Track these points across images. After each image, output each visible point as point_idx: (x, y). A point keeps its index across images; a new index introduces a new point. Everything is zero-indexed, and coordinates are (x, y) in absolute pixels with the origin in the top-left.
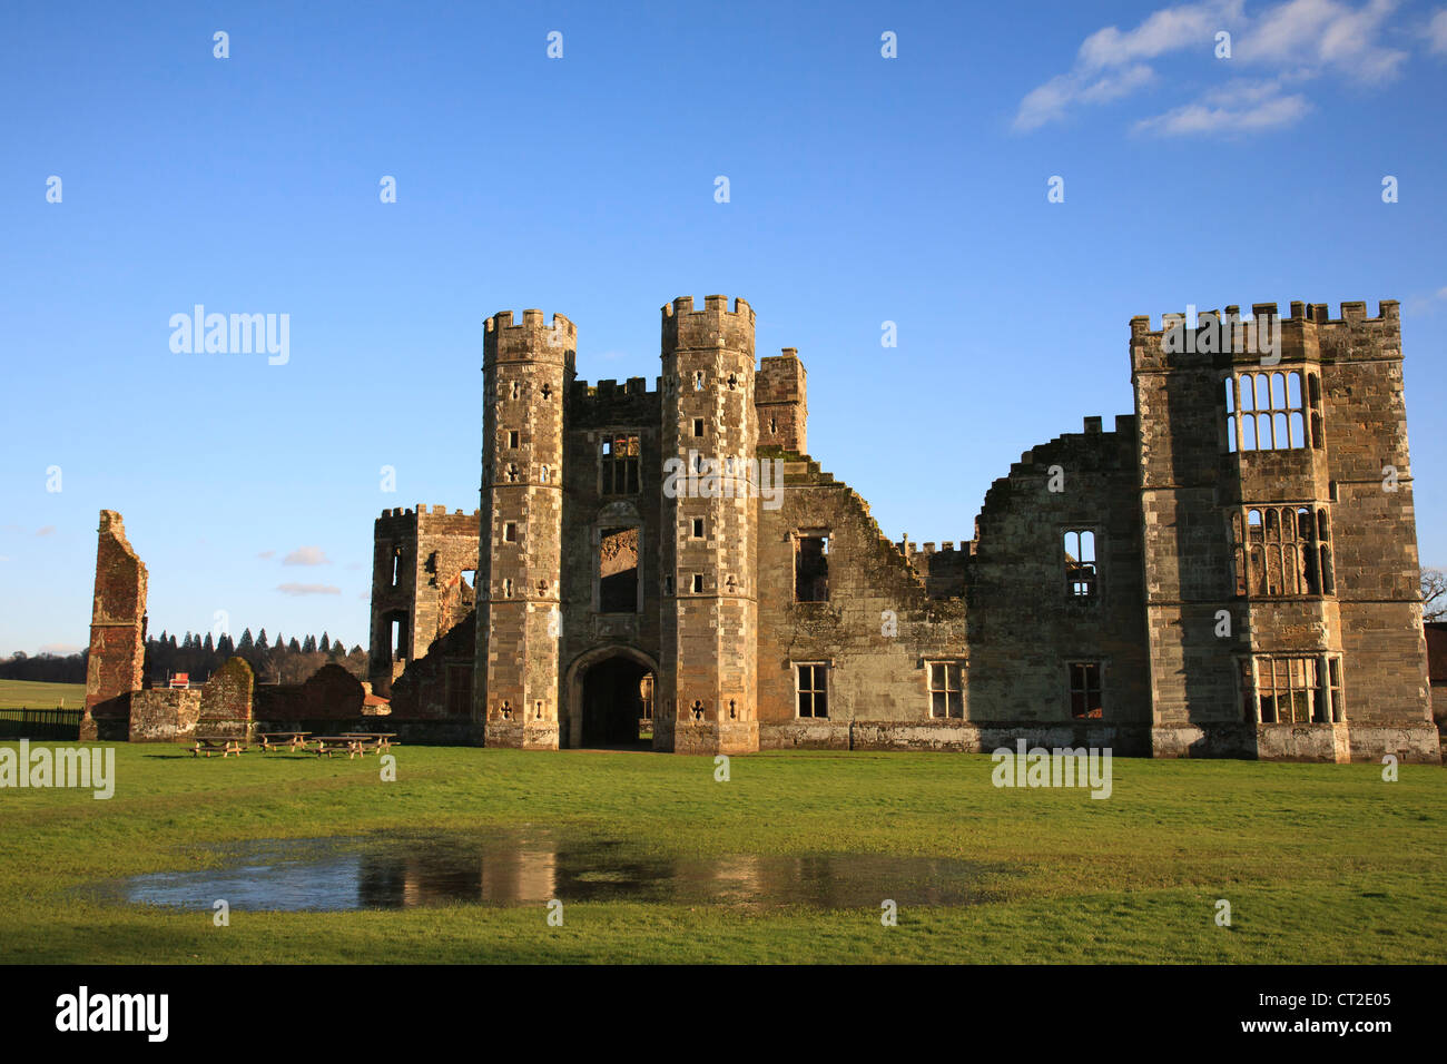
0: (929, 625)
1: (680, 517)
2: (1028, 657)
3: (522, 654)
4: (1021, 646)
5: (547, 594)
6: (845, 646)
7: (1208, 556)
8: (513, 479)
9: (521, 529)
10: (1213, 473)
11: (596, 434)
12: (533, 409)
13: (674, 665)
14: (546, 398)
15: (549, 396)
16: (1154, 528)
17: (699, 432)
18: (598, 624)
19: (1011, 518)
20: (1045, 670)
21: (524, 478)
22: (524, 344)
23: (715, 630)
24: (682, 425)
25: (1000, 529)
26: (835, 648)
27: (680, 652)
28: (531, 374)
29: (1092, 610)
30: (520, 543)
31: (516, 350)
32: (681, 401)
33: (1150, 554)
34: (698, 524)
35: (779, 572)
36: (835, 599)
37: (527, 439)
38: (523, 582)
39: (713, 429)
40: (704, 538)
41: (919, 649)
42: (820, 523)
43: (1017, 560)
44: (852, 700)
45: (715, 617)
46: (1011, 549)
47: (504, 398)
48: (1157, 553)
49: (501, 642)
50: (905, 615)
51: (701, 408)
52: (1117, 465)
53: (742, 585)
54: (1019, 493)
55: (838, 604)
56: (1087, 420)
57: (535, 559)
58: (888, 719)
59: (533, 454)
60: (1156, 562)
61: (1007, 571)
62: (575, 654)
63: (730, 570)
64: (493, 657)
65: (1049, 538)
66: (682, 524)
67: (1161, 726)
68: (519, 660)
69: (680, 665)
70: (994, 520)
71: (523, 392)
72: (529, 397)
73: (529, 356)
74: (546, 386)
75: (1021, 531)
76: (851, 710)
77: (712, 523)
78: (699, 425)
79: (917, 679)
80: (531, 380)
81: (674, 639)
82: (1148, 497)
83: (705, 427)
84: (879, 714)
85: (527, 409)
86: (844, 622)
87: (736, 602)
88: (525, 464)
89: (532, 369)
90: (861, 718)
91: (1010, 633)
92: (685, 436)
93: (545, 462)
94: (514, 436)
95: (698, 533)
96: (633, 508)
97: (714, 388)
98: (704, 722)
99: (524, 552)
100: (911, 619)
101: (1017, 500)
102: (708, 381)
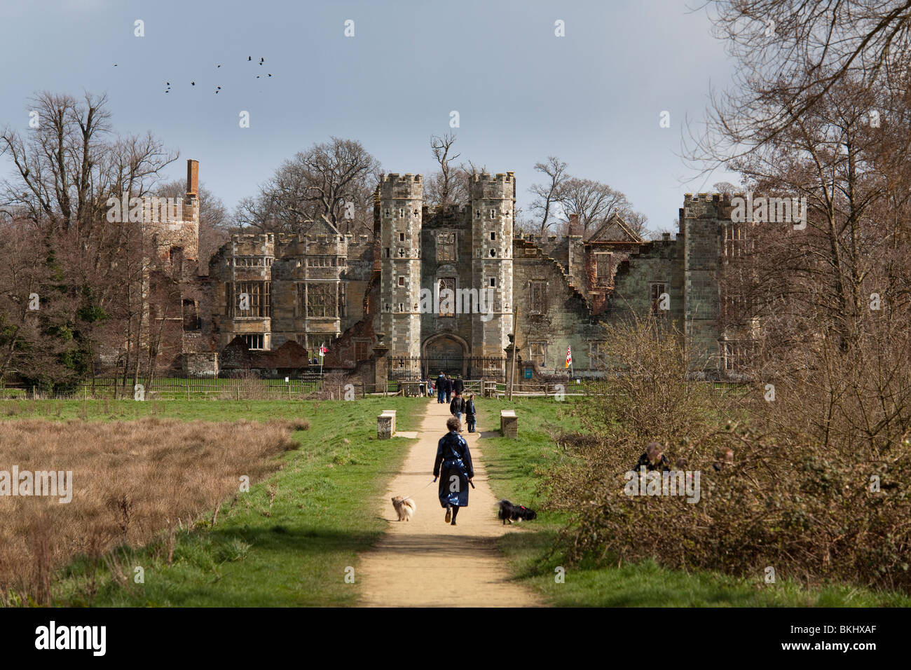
0: (591, 326)
1: (484, 277)
3: (409, 338)
5: (418, 310)
6: (553, 335)
8: (401, 256)
9: (407, 280)
10: (715, 265)
11: (435, 231)
12: (411, 223)
13: (481, 344)
14: (415, 216)
15: (417, 216)
16: (689, 287)
17: (493, 238)
18: (437, 323)
19: (629, 278)
21: (407, 256)
22: (406, 190)
24: (485, 235)
25: (624, 283)
26: (549, 336)
27: (485, 338)
28: (410, 206)
30: (406, 287)
31: (402, 193)
32: (484, 223)
33: (688, 298)
34: (493, 281)
35: (523, 300)
36: (549, 313)
37: (408, 237)
38: (409, 304)
39: (499, 238)
40: (496, 287)
41: (586, 336)
42: (542, 277)
44: (556, 359)
45: (501, 323)
46: (628, 292)
47: (396, 216)
48: (691, 298)
49: (398, 332)
50: (580, 321)
51: (494, 227)
52: (676, 256)
53: (509, 308)
54: (633, 267)
55: (550, 315)
56: (664, 235)
57: (413, 294)
59: (412, 244)
60: (690, 302)
62: (426, 337)
63: (506, 301)
64: (395, 339)
65: (645, 288)
66: (485, 280)
68: (407, 341)
69: (484, 343)
70: (621, 279)
71: (406, 214)
72: (410, 217)
73: (409, 197)
74: (416, 211)
75: (634, 284)
76: (556, 363)
77: (499, 280)
78: (493, 235)
79: (585, 350)
80: (409, 209)
81: (481, 332)
82: (687, 274)
83: (496, 236)
85: (408, 223)
86: (553, 324)
87: (509, 316)
88: (408, 249)
89: (410, 203)
90: (560, 366)
92: (487, 240)
93: (416, 248)
94: (402, 235)
95: (493, 285)
96: (453, 268)
97: (500, 218)
98: (495, 369)
99: (408, 291)
100: (583, 323)
101: (631, 270)
102: (497, 214)
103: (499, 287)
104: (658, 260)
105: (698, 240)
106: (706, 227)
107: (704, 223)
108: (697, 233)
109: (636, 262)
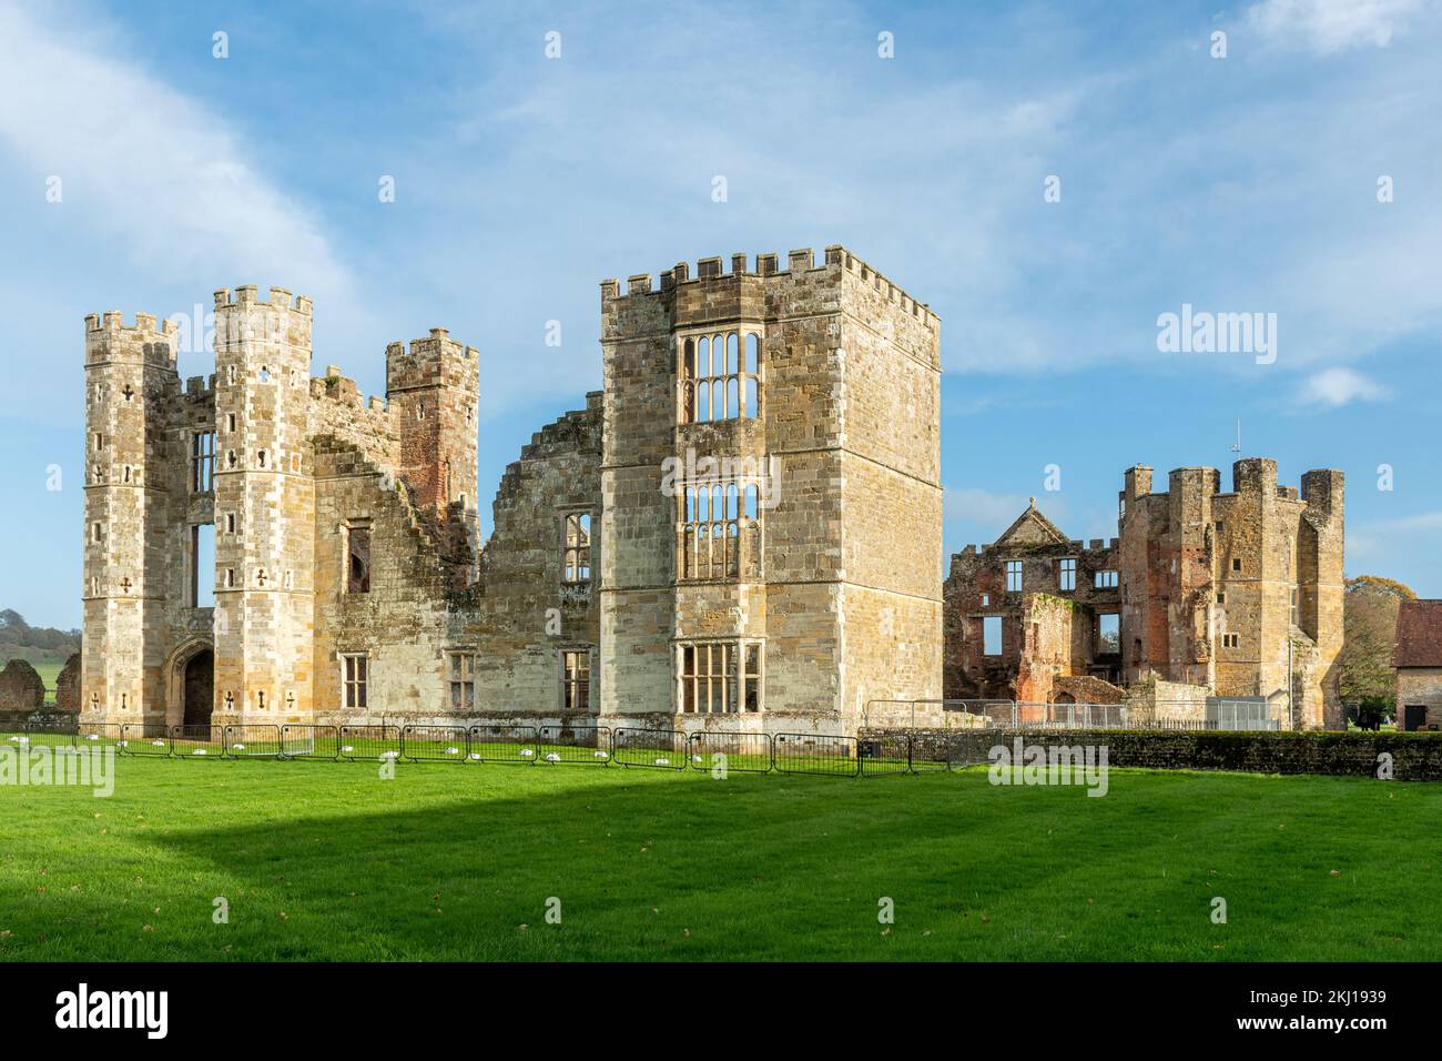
0: (447, 614)
1: (217, 512)
2: (528, 647)
3: (105, 649)
4: (524, 634)
5: (131, 591)
6: (380, 637)
7: (655, 537)
8: (99, 481)
9: (104, 529)
11: (186, 431)
12: (113, 410)
14: (128, 399)
15: (132, 397)
16: (610, 509)
17: (232, 426)
18: (187, 619)
19: (521, 502)
20: (540, 659)
21: (104, 479)
22: (104, 345)
23: (242, 623)
24: (220, 420)
26: (372, 639)
27: (217, 644)
28: (110, 376)
29: (582, 598)
30: (103, 543)
31: (99, 352)
32: (217, 397)
34: (231, 520)
35: (331, 564)
36: (374, 590)
37: (108, 441)
38: (104, 580)
39: (244, 423)
40: (236, 533)
41: (438, 639)
42: (365, 514)
43: (522, 546)
44: (385, 691)
45: (242, 611)
46: (519, 536)
47: (91, 400)
49: (93, 636)
50: (429, 604)
51: (233, 403)
53: (273, 579)
54: (528, 476)
55: (377, 595)
56: (589, 396)
57: (117, 558)
58: (413, 708)
59: (114, 455)
61: (514, 560)
62: (171, 648)
63: (259, 564)
64: (86, 652)
65: (550, 522)
66: (219, 519)
67: (606, 716)
68: (104, 655)
69: (217, 657)
71: (105, 394)
72: (109, 399)
73: (108, 358)
74: (128, 387)
75: (529, 517)
76: (385, 700)
77: (242, 518)
78: (232, 420)
79: (436, 669)
80: (110, 382)
82: (607, 477)
83: (237, 423)
84: (408, 705)
85: (109, 411)
86: (381, 613)
87: (267, 596)
88: (106, 466)
89: (111, 370)
90: (393, 708)
91: (515, 622)
92: (222, 431)
93: (127, 462)
94: (100, 437)
95: (231, 527)
97: (243, 382)
98: (233, 712)
99: (105, 551)
100: (434, 608)
101: (527, 483)
102: (239, 375)
103: (240, 532)
104: (576, 456)
105: (630, 390)
106: (646, 355)
107: (642, 348)
108: (627, 374)
109: (536, 464)
